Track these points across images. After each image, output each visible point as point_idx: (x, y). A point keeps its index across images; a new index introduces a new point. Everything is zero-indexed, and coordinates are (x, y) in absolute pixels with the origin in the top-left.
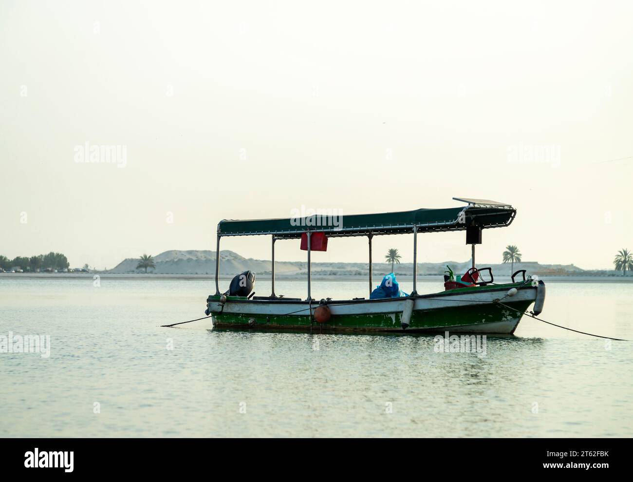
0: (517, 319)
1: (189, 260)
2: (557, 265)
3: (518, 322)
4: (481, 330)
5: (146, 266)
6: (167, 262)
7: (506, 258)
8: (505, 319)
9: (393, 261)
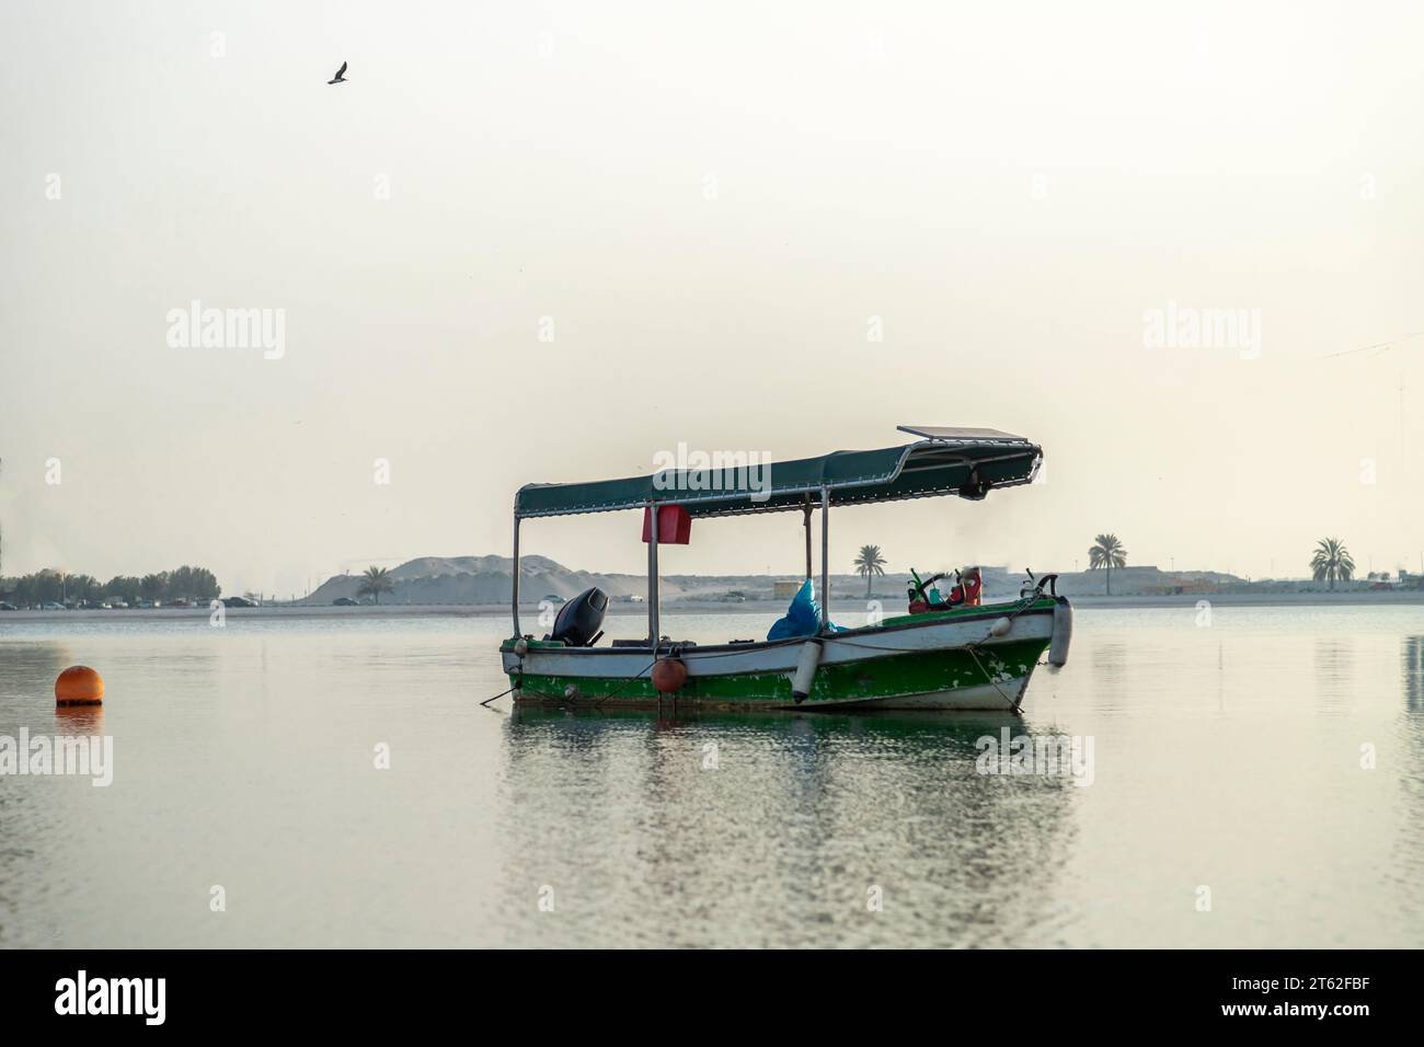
0: (1022, 680)
1: (461, 577)
2: (1192, 573)
3: (1024, 687)
4: (955, 703)
5: (376, 591)
6: (417, 580)
7: (1095, 560)
8: (997, 679)
9: (871, 571)
